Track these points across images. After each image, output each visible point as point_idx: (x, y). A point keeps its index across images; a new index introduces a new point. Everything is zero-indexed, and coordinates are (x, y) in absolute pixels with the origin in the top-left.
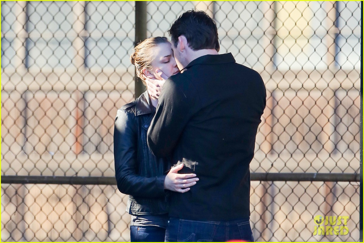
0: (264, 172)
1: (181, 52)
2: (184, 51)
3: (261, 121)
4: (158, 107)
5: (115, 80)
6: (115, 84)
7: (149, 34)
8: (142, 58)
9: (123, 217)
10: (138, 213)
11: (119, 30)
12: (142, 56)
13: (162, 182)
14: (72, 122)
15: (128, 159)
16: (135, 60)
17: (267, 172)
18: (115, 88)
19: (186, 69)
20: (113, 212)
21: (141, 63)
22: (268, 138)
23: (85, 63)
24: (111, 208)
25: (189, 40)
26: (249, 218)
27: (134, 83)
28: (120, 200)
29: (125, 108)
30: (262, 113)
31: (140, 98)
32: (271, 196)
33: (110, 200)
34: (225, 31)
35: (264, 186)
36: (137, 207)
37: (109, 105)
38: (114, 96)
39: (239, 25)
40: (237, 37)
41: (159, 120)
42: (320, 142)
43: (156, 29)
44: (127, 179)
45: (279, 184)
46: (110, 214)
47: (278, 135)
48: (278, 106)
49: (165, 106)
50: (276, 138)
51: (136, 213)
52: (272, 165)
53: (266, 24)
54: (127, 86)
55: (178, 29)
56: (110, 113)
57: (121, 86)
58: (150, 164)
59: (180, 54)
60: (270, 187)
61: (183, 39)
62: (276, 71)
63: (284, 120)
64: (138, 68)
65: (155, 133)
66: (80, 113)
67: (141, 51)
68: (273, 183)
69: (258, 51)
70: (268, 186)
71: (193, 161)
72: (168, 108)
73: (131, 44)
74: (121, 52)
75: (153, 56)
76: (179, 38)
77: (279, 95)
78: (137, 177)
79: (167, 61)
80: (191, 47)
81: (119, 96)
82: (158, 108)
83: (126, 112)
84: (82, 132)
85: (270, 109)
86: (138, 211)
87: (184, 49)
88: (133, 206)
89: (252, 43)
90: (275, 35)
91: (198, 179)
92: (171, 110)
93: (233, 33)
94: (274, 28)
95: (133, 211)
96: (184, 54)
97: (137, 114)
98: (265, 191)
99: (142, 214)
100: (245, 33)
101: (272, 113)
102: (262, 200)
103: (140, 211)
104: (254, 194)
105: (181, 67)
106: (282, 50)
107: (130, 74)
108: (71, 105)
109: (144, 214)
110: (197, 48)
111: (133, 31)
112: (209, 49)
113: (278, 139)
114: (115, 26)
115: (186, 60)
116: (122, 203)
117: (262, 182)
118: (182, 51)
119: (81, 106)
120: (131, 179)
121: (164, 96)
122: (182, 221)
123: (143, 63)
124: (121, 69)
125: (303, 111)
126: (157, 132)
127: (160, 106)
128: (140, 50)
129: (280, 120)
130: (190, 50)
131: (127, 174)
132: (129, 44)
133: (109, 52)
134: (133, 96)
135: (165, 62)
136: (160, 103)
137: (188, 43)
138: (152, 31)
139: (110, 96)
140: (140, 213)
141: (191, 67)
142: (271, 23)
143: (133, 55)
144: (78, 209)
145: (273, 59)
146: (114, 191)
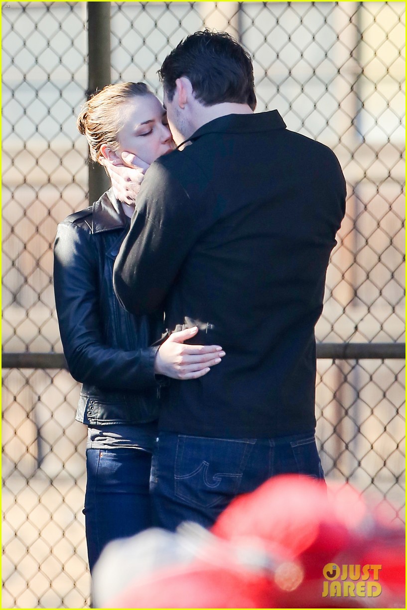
0: (340, 341)
1: (180, 110)
2: (186, 107)
3: (335, 242)
4: (134, 216)
5: (49, 164)
6: (49, 172)
7: (114, 76)
8: (100, 127)
9: (67, 432)
10: (100, 422)
11: (56, 67)
12: (100, 121)
13: (152, 360)
15: (86, 314)
16: (87, 129)
17: (347, 342)
18: (49, 180)
19: (190, 143)
20: (47, 422)
21: (97, 135)
22: (347, 276)
24: (44, 414)
25: (195, 86)
26: (314, 431)
27: (86, 170)
28: (62, 398)
29: (73, 219)
30: (339, 227)
31: (101, 202)
32: (355, 388)
33: (43, 399)
34: (263, 68)
35: (340, 369)
36: (98, 412)
37: (37, 214)
38: (49, 195)
39: (290, 54)
40: (287, 78)
41: (137, 242)
43: (128, 66)
44: (87, 354)
45: (368, 364)
46: (42, 426)
47: (368, 269)
48: (366, 214)
49: (149, 214)
51: (96, 421)
52: (356, 328)
53: (341, 55)
54: (74, 176)
55: (176, 65)
56: (41, 229)
57: (61, 175)
58: (123, 327)
59: (178, 113)
60: (353, 372)
61: (184, 84)
62: (362, 144)
63: (379, 241)
64: (93, 143)
65: (130, 266)
67: (98, 112)
68: (357, 363)
69: (327, 105)
70: (347, 368)
71: (204, 321)
72: (154, 218)
73: (81, 94)
74: (61, 111)
75: (121, 123)
76: (178, 82)
77: (367, 192)
78: (105, 349)
79: (147, 131)
80: (200, 99)
81: (58, 195)
82: (134, 218)
83: (74, 227)
85: (352, 219)
86: (102, 418)
87: (187, 102)
88: (91, 408)
89: (315, 90)
90: (359, 75)
91: (223, 354)
92: (159, 222)
93: (278, 71)
94: (357, 60)
95: (92, 418)
96: (185, 114)
97: (95, 230)
98: (343, 379)
99: (110, 423)
100: (302, 71)
101: (355, 227)
102: (337, 397)
103: (104, 417)
104: (321, 384)
105: (178, 139)
106: (374, 103)
107: (79, 152)
109: (112, 423)
110: (210, 100)
111: (85, 69)
112: (234, 102)
113: (368, 277)
114: (48, 60)
115: (191, 124)
116: (65, 404)
117: (337, 361)
118: (183, 107)
120: (95, 354)
121: (147, 195)
122: (182, 437)
123: (102, 135)
124: (61, 144)
126: (133, 266)
127: (139, 215)
128: (95, 110)
129: (369, 241)
130: (198, 105)
131: (86, 344)
132: (76, 94)
133: (37, 111)
134: (85, 195)
135: (144, 133)
136: (138, 208)
137: (195, 92)
138: (120, 69)
139: (41, 195)
140: (104, 422)
141: (199, 138)
142: (352, 52)
143: (82, 117)
145: (355, 122)
146: (49, 381)
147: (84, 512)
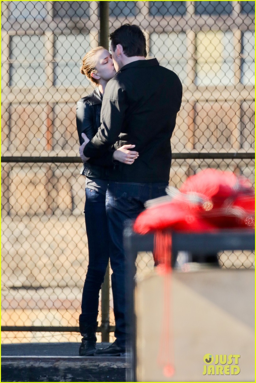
1: (118, 56)
2: (120, 56)
10: (90, 175)
14: (44, 129)
23: (54, 84)
25: (124, 49)
29: (83, 100)
31: (93, 93)
42: (230, 143)
46: (74, 197)
48: (198, 117)
50: (197, 140)
53: (188, 55)
55: (117, 39)
63: (203, 127)
66: (50, 123)
76: (117, 46)
77: (199, 108)
79: (106, 62)
83: (84, 103)
84: (51, 137)
85: (192, 118)
97: (92, 104)
106: (201, 74)
108: (44, 116)
110: (130, 55)
119: (51, 116)
125: (217, 120)
129: (199, 127)
133: (71, 77)
144: (49, 194)
147: (84, 212)
